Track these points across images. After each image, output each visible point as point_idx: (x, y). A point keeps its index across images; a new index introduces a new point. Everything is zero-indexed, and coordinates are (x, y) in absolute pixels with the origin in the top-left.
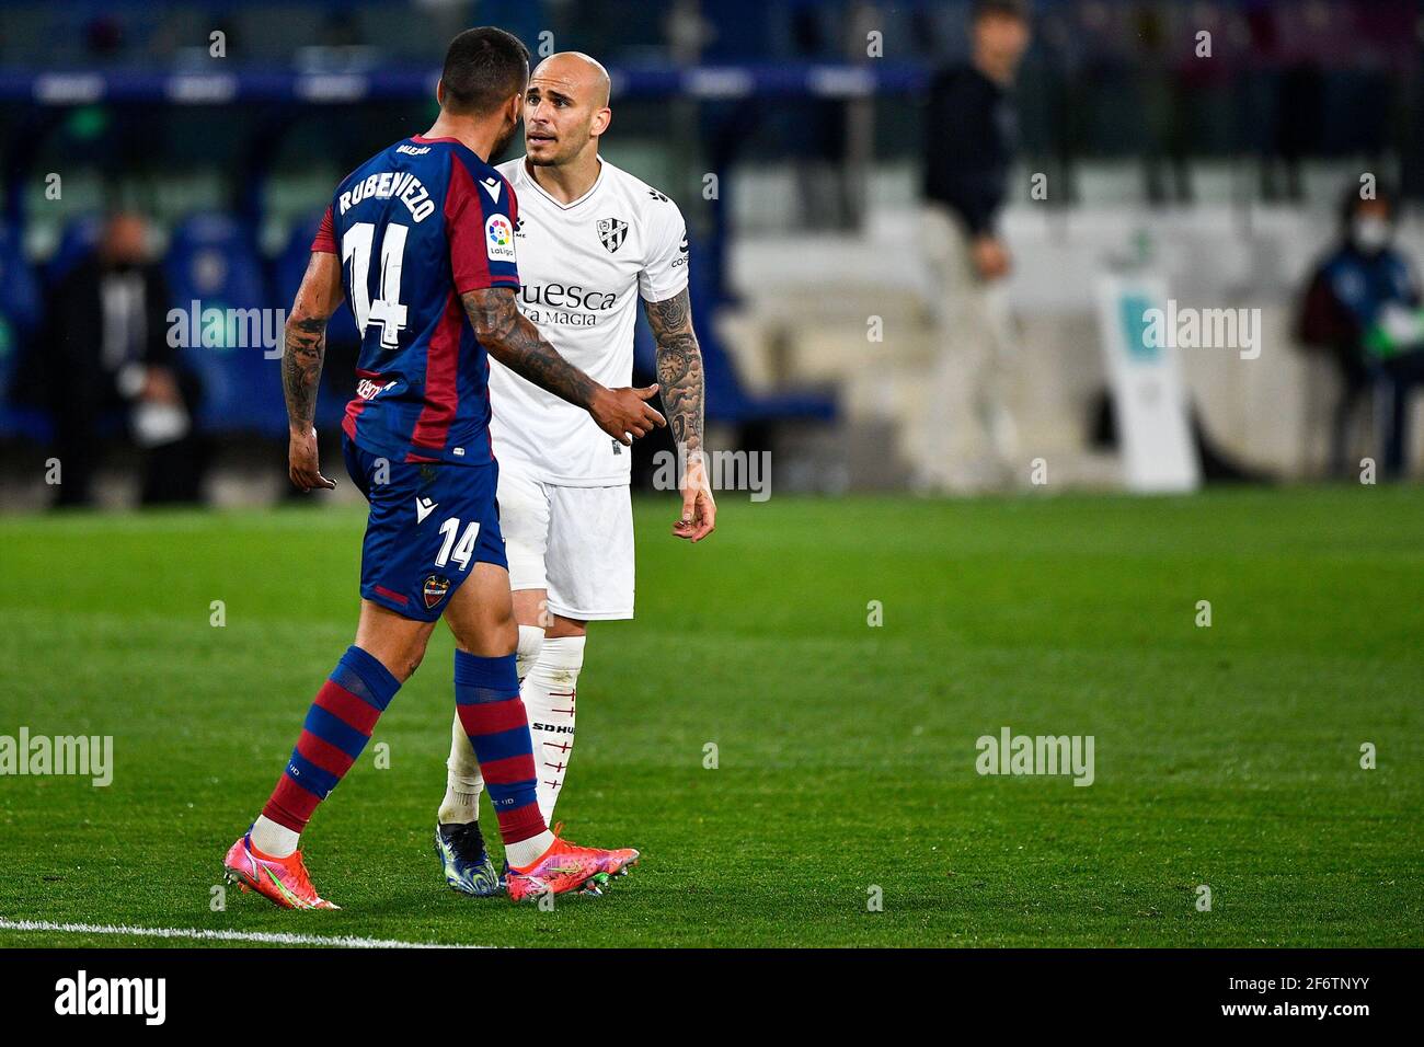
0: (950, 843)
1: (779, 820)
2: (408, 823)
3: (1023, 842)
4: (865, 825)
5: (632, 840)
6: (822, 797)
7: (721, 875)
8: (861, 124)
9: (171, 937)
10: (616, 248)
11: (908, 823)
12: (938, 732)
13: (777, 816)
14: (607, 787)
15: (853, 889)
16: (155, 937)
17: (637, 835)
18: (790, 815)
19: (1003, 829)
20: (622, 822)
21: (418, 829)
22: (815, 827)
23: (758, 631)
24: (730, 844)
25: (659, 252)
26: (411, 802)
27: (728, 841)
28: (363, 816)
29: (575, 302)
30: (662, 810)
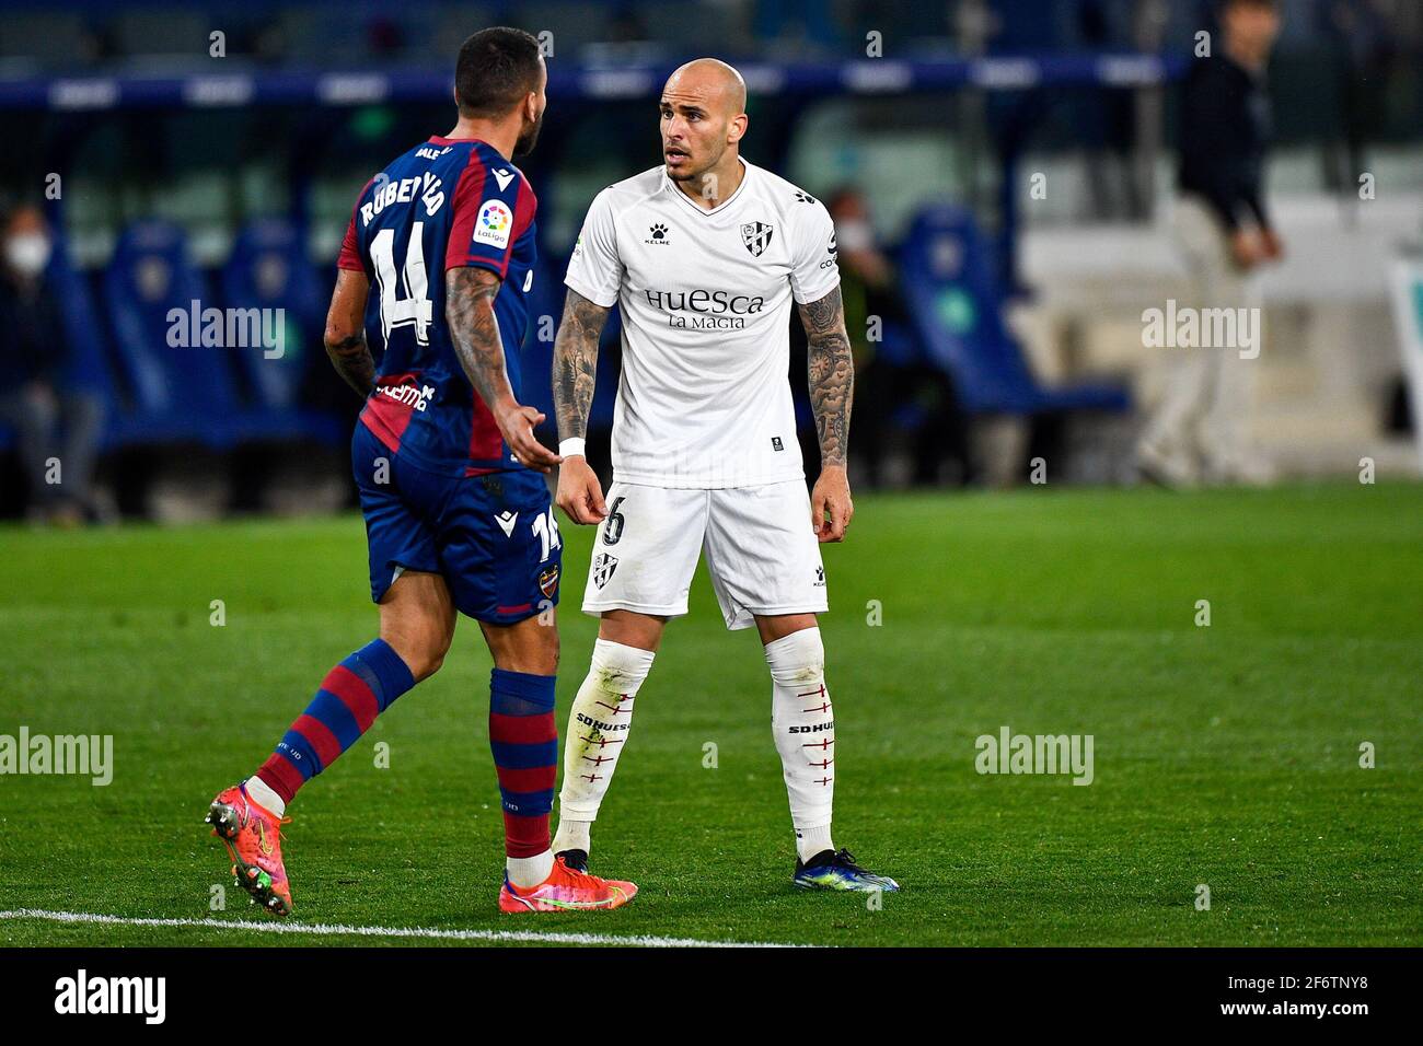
0: (1249, 835)
1: (1078, 814)
2: (704, 821)
3: (1323, 831)
4: (1163, 817)
5: (928, 835)
6: (1119, 790)
7: (1020, 869)
8: (1150, 113)
9: (467, 939)
10: (761, 252)
11: (1206, 815)
12: (1235, 723)
13: (1074, 809)
14: (904, 783)
15: (1152, 883)
16: (452, 939)
17: (934, 830)
18: (1087, 808)
19: (1302, 819)
20: (919, 818)
21: (714, 827)
22: (1113, 820)
23: (1052, 623)
24: (1027, 838)
25: (806, 255)
26: (706, 801)
27: (1025, 835)
28: (658, 815)
29: (721, 307)
30: (958, 805)
